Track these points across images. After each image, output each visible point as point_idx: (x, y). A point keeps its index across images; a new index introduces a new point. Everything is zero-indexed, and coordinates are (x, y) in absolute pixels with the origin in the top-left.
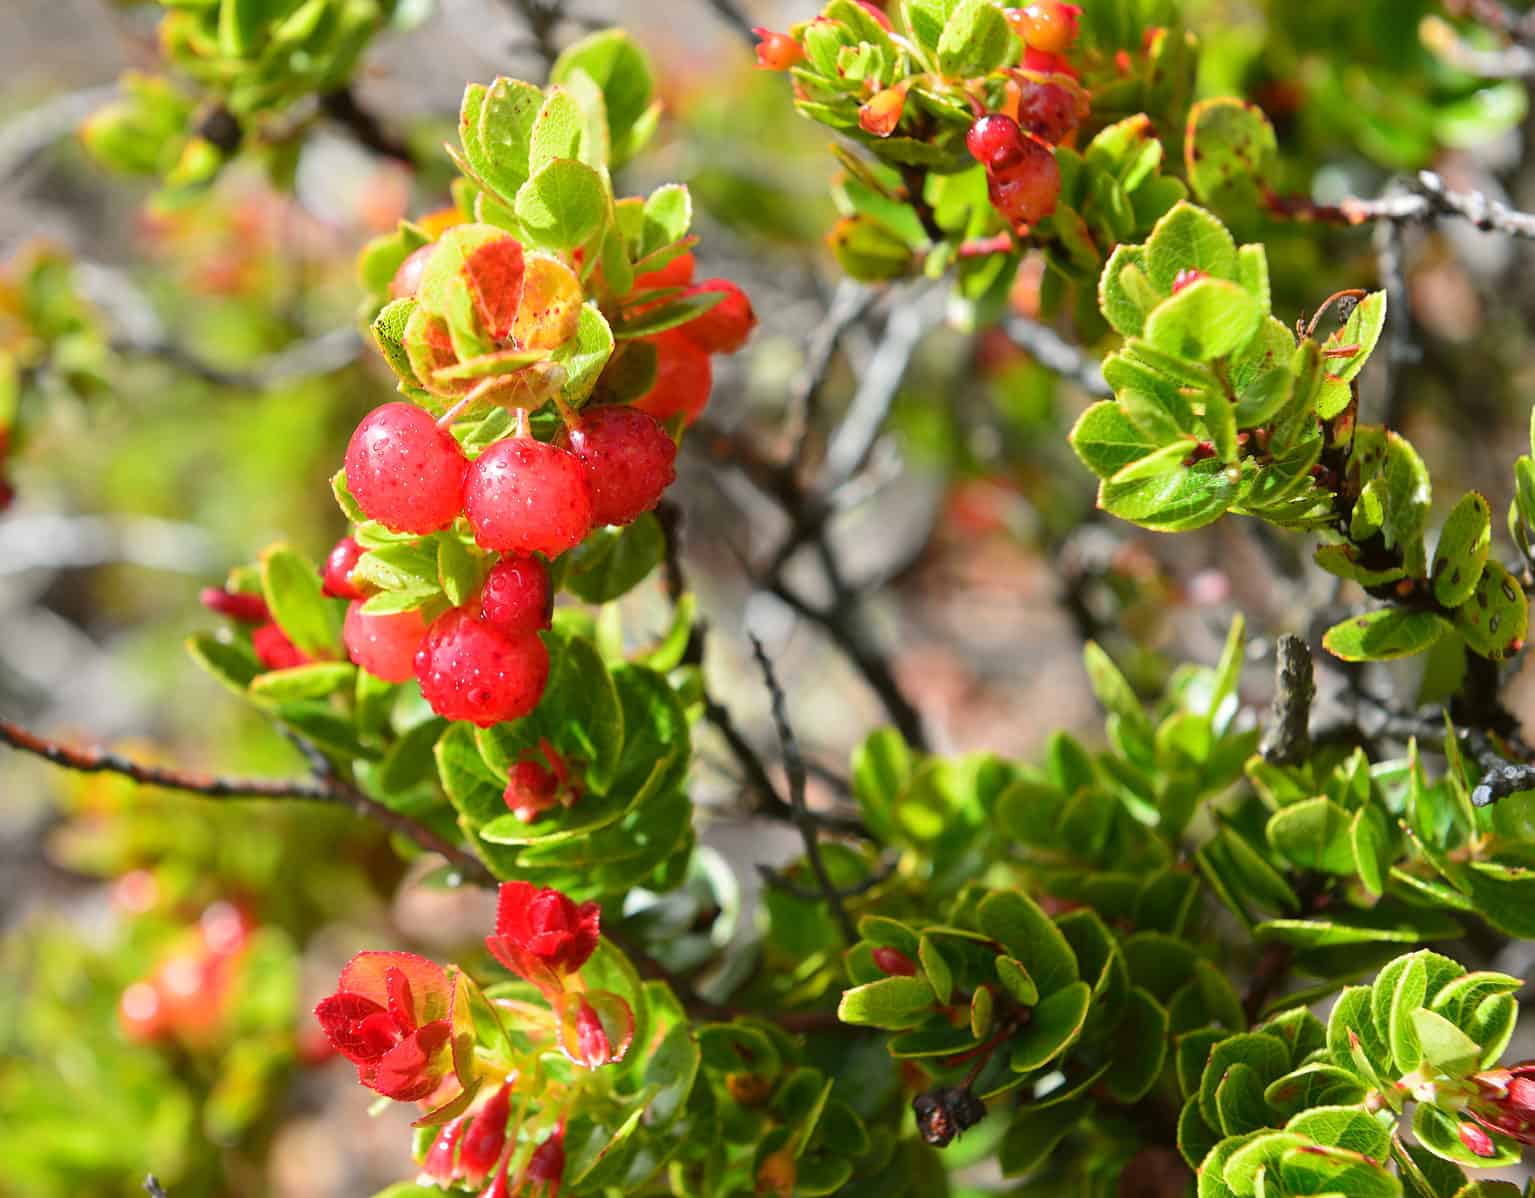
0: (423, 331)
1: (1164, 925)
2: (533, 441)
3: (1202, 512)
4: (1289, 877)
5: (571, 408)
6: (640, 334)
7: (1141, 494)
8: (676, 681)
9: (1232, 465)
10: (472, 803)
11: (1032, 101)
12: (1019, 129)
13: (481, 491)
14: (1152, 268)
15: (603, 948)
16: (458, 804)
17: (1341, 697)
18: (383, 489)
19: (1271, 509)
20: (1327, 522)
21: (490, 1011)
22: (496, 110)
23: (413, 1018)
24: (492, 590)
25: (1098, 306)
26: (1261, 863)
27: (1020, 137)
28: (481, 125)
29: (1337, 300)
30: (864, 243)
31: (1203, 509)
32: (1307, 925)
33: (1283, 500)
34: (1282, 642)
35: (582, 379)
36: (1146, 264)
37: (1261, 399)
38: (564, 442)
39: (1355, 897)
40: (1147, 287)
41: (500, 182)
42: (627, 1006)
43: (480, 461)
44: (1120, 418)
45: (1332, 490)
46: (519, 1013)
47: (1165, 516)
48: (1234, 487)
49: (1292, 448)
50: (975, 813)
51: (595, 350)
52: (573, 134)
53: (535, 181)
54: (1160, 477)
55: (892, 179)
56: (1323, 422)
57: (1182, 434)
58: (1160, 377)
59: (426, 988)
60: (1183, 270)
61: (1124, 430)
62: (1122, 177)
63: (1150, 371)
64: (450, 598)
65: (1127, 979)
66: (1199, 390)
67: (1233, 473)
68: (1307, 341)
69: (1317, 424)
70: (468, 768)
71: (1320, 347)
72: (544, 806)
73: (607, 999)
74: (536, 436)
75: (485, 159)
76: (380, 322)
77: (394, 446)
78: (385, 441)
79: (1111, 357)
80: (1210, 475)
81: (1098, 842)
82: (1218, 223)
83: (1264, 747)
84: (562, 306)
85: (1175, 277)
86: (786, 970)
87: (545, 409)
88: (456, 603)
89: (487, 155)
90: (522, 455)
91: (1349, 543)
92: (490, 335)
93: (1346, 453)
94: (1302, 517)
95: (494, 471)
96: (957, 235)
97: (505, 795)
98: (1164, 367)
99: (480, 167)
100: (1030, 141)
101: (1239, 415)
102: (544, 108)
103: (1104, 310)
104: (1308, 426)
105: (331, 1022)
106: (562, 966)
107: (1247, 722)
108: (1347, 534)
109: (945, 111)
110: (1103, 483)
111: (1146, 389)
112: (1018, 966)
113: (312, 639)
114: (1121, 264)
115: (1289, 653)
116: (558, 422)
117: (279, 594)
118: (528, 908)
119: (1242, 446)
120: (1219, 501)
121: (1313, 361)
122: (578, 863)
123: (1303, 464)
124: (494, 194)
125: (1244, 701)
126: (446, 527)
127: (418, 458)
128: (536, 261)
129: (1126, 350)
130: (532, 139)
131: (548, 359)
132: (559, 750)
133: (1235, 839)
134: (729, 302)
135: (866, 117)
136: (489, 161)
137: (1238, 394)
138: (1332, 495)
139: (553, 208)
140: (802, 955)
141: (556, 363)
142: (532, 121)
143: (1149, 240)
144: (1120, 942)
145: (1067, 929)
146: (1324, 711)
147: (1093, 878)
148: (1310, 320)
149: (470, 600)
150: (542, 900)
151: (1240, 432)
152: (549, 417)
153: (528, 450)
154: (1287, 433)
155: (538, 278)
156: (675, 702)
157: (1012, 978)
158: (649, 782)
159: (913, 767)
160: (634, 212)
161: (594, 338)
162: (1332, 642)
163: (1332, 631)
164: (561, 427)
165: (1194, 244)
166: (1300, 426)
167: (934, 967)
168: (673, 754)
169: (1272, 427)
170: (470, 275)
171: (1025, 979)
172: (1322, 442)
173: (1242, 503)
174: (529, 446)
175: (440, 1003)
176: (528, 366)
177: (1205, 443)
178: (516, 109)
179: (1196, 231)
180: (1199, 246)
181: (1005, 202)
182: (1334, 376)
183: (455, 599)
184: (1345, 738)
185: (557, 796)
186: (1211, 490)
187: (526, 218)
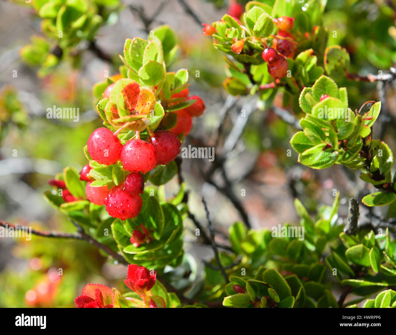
0: (110, 108)
1: (316, 280)
2: (140, 140)
3: (328, 164)
4: (352, 267)
5: (152, 131)
6: (172, 111)
7: (310, 158)
8: (179, 208)
9: (337, 150)
10: (122, 241)
11: (281, 44)
12: (277, 52)
13: (125, 154)
14: (314, 94)
15: (157, 283)
16: (117, 241)
17: (367, 216)
18: (97, 152)
19: (348, 163)
20: (363, 167)
21: (125, 301)
22: (134, 46)
23: (103, 303)
24: (127, 182)
25: (299, 104)
26: (344, 263)
27: (277, 54)
28: (130, 51)
29: (367, 104)
30: (234, 85)
31: (328, 163)
32: (357, 281)
33: (351, 161)
34: (350, 200)
35: (155, 123)
36: (313, 93)
37: (345, 132)
38: (149, 141)
39: (370, 273)
40: (313, 99)
41: (134, 67)
42: (164, 300)
43: (125, 145)
44: (304, 136)
45: (365, 158)
46: (133, 301)
47: (317, 165)
48: (337, 157)
49: (354, 146)
50: (264, 246)
51: (159, 115)
52: (155, 53)
53: (144, 66)
54: (316, 153)
55: (241, 66)
56: (363, 138)
57: (322, 141)
58: (316, 125)
59: (106, 294)
60: (323, 95)
61: (306, 140)
62: (305, 66)
63: (313, 123)
64: (115, 183)
65: (305, 295)
66: (327, 129)
67: (337, 153)
68: (358, 115)
69: (361, 139)
70: (121, 231)
71: (362, 117)
72: (142, 243)
73: (158, 298)
74: (141, 138)
75: (131, 60)
76: (99, 105)
77: (101, 140)
78: (99, 139)
79: (302, 119)
80: (330, 153)
81: (298, 255)
82: (333, 81)
83: (345, 230)
84: (150, 102)
85: (321, 97)
86: (210, 289)
87: (145, 131)
88: (117, 184)
89: (131, 58)
90: (137, 144)
91: (370, 173)
92: (129, 110)
93: (369, 147)
94: (356, 165)
95: (129, 148)
96: (259, 83)
97: (130, 240)
98: (317, 122)
99: (129, 62)
100: (280, 55)
101: (339, 136)
102: (148, 46)
103: (300, 106)
104: (358, 140)
105: (79, 304)
106: (146, 289)
107: (340, 222)
108: (369, 170)
109: (255, 47)
110: (299, 155)
111: (312, 128)
112: (274, 291)
113: (78, 194)
114: (306, 92)
115: (352, 204)
116: (148, 135)
117: (69, 181)
118: (136, 272)
119: (339, 145)
120: (333, 161)
121: (360, 121)
122: (151, 259)
123: (357, 150)
124: (132, 70)
125: (340, 216)
126: (115, 163)
127: (108, 144)
128: (143, 90)
129: (307, 117)
130: (144, 55)
131: (146, 117)
132: (146, 227)
133: (336, 255)
134: (198, 103)
135: (233, 48)
136: (132, 60)
137: (338, 130)
138: (365, 159)
139: (149, 74)
140: (214, 285)
141: (148, 118)
142: (144, 50)
143: (314, 86)
144: (304, 285)
145: (288, 281)
146: (362, 219)
147: (296, 266)
148: (359, 110)
149: (121, 184)
150: (140, 270)
151: (339, 141)
152: (146, 133)
153: (138, 143)
154: (352, 142)
155: (143, 94)
156: (179, 214)
157: (272, 295)
158: (171, 236)
159: (247, 233)
160: (172, 76)
161: (159, 112)
162: (365, 201)
163: (365, 198)
164: (148, 137)
165: (326, 87)
166: (356, 140)
167: (250, 291)
168: (178, 228)
169: (348, 140)
170: (124, 93)
171: (276, 295)
172: (362, 144)
173: (339, 161)
174: (139, 142)
175: (110, 299)
176: (140, 119)
177: (329, 144)
178: (140, 46)
179: (327, 83)
180: (328, 88)
181: (272, 73)
182: (366, 126)
183: (116, 183)
184: (368, 227)
185: (145, 240)
186: (330, 157)
187: (141, 77)
